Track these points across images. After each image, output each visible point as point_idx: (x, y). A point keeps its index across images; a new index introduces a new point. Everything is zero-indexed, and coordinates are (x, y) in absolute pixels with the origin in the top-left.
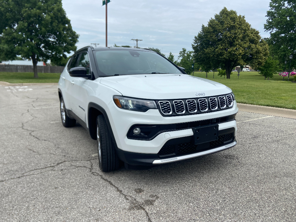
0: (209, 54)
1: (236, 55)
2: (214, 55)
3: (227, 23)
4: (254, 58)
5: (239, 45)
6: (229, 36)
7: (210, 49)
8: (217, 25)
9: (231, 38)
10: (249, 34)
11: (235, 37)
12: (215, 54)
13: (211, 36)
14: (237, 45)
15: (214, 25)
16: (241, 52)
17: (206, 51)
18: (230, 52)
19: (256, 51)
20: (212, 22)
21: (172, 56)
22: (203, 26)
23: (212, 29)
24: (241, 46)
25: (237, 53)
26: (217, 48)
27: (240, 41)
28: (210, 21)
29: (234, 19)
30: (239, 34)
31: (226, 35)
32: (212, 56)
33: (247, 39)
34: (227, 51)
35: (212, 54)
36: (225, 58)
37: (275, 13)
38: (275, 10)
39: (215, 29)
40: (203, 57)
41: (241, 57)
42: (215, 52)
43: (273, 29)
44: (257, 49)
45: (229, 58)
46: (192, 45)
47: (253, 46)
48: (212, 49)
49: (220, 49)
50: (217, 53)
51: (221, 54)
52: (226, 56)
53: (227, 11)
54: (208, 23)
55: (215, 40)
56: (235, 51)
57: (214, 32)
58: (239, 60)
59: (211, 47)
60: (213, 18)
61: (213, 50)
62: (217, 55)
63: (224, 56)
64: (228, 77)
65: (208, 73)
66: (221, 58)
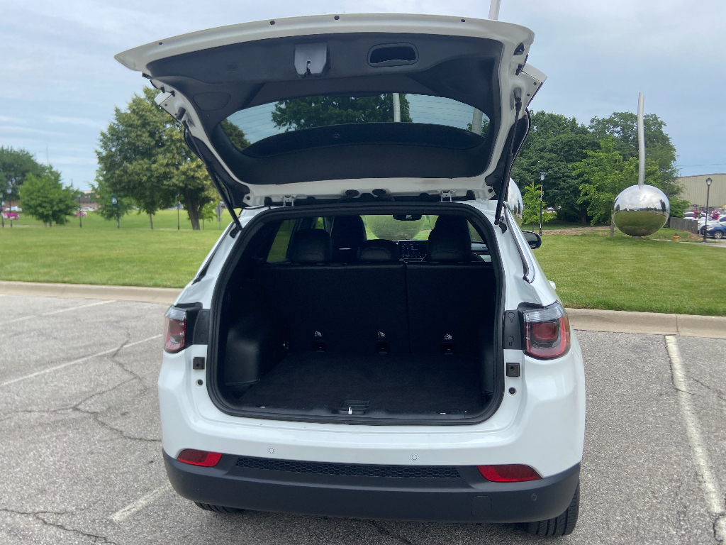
0: (138, 175)
1: (198, 178)
2: (150, 177)
6: (178, 137)
7: (140, 164)
8: (150, 111)
12: (152, 176)
13: (137, 136)
15: (143, 110)
17: (131, 167)
18: (184, 173)
20: (136, 102)
21: (57, 173)
22: (117, 110)
23: (138, 120)
25: (199, 174)
26: (155, 162)
28: (134, 101)
31: (171, 136)
32: (145, 179)
34: (178, 169)
35: (146, 175)
36: (175, 185)
39: (145, 119)
40: (126, 180)
42: (151, 171)
43: (290, 124)
45: (186, 186)
46: (96, 151)
48: (145, 163)
49: (162, 165)
50: (156, 174)
51: (166, 176)
54: (127, 106)
55: (149, 144)
56: (194, 171)
57: (144, 125)
58: (208, 190)
59: (143, 159)
61: (148, 166)
62: (157, 177)
63: (174, 180)
64: (196, 226)
65: (152, 215)
66: (168, 185)
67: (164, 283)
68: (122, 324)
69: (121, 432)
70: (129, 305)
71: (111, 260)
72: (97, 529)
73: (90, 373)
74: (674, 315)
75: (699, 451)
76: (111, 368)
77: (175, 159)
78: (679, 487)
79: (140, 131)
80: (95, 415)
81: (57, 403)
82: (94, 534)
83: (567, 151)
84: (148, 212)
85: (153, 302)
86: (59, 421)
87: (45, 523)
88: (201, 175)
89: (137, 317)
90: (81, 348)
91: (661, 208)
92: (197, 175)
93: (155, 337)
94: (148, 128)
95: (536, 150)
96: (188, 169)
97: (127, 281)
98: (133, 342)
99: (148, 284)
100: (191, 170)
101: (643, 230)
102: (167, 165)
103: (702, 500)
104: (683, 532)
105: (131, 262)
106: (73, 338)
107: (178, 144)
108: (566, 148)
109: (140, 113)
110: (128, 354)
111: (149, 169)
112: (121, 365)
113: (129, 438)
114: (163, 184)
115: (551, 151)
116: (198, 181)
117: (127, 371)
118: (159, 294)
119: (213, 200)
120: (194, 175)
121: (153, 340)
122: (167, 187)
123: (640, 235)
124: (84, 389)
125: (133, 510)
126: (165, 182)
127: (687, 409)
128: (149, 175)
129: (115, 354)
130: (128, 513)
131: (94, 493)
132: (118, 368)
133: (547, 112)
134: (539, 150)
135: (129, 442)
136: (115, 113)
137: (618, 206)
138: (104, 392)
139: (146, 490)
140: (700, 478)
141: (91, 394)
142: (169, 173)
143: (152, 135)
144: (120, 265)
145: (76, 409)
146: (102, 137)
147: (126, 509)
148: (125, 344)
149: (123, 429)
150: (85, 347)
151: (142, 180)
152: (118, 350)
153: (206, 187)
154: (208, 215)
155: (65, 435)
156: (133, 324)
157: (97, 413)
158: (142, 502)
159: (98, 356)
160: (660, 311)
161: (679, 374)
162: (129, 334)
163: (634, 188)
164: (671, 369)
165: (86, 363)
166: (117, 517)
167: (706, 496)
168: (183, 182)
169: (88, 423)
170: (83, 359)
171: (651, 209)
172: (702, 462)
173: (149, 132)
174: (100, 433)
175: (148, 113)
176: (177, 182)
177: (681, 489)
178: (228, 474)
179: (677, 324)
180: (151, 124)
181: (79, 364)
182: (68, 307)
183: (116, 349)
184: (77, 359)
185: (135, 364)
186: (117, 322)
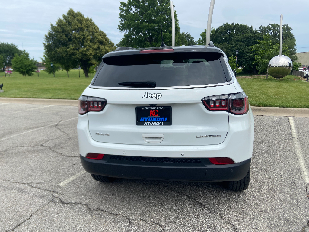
0: (62, 53)
1: (87, 55)
2: (66, 55)
3: (74, 24)
5: (89, 46)
6: (78, 37)
7: (62, 49)
8: (66, 25)
9: (81, 39)
10: (97, 36)
11: (84, 39)
13: (61, 36)
14: (86, 46)
15: (62, 25)
16: (91, 52)
17: (58, 50)
18: (81, 53)
20: (60, 21)
21: (27, 54)
22: (52, 25)
23: (61, 29)
24: (91, 47)
25: (88, 53)
26: (68, 48)
27: (89, 42)
28: (59, 21)
29: (80, 21)
30: (88, 36)
31: (75, 36)
32: (64, 55)
33: (96, 40)
34: (78, 51)
35: (65, 54)
36: (78, 58)
38: (125, 13)
39: (64, 29)
40: (56, 56)
41: (92, 57)
43: (126, 30)
44: (106, 50)
45: (82, 58)
46: (43, 44)
47: (102, 47)
48: (64, 48)
49: (71, 49)
50: (69, 53)
51: (73, 54)
52: (78, 56)
53: (73, 13)
54: (56, 23)
55: (66, 40)
56: (86, 52)
57: (63, 32)
58: (91, 60)
59: (63, 47)
60: (61, 18)
63: (77, 56)
64: (87, 76)
65: (68, 71)
66: (75, 58)
67: (75, 98)
68: (58, 114)
69: (61, 154)
70: (61, 106)
71: (52, 89)
72: (54, 189)
73: (47, 132)
74: (293, 108)
75: (301, 160)
76: (55, 130)
77: (77, 46)
78: (292, 174)
79: (62, 34)
80: (50, 148)
81: (34, 143)
82: (52, 190)
84: (66, 70)
85: (71, 106)
86: (35, 150)
87: (32, 187)
88: (89, 54)
89: (65, 111)
90: (42, 123)
91: (289, 66)
92: (87, 53)
93: (72, 119)
94: (65, 33)
96: (83, 51)
97: (60, 97)
98: (64, 120)
99: (69, 98)
101: (281, 75)
102: (74, 49)
103: (302, 178)
104: (293, 190)
105: (61, 90)
106: (39, 119)
107: (78, 40)
108: (248, 40)
109: (62, 26)
110: (62, 125)
111: (66, 51)
112: (59, 129)
113: (65, 156)
114: (72, 58)
115: (241, 41)
116: (87, 56)
117: (62, 131)
118: (73, 102)
119: (94, 65)
120: (85, 53)
121: (72, 120)
122: (74, 59)
123: (279, 78)
124: (45, 138)
125: (68, 182)
126: (73, 57)
127: (297, 145)
128: (66, 53)
129: (57, 125)
130: (66, 183)
131: (52, 176)
132: (58, 131)
134: (236, 41)
135: (65, 157)
136: (51, 26)
137: (270, 65)
138: (53, 139)
139: (73, 175)
140: (301, 170)
141: (48, 140)
142: (75, 53)
143: (67, 36)
144: (56, 91)
145: (42, 145)
146: (46, 37)
147: (65, 181)
148: (61, 121)
149: (62, 152)
150: (44, 123)
151: (63, 56)
152: (58, 124)
153: (91, 59)
154: (92, 72)
155: (38, 155)
156: (63, 114)
157: (51, 147)
158: (71, 179)
159: (49, 126)
160: (287, 107)
161: (294, 131)
162: (62, 118)
163: (277, 57)
164: (291, 130)
165: (45, 128)
166: (61, 184)
167: (303, 177)
168: (81, 56)
169: (47, 151)
170: (44, 127)
171: (284, 66)
172: (302, 164)
173: (66, 34)
174: (52, 154)
175: (65, 26)
176: (78, 57)
177: (293, 174)
178: (107, 162)
179: (294, 112)
180: (66, 31)
181: (42, 129)
182: (36, 108)
183: (57, 123)
184: (41, 127)
185: (65, 129)
186: (56, 113)
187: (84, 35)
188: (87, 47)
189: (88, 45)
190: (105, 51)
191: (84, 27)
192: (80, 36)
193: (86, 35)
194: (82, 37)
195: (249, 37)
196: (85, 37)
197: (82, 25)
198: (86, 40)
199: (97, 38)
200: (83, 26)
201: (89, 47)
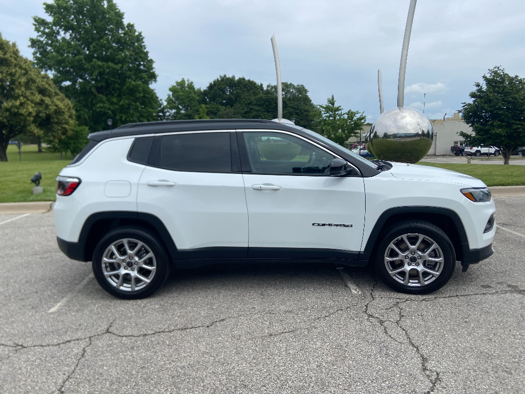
1: (21, 115)
4: (53, 123)
5: (25, 97)
14: (19, 96)
16: (30, 109)
18: (7, 110)
19: (56, 110)
25: (23, 111)
27: (23, 89)
33: (33, 86)
37: (47, 44)
41: (32, 119)
44: (56, 106)
45: (9, 121)
47: (47, 100)
56: (18, 108)
58: (29, 125)
83: (267, 106)
88: (25, 112)
92: (20, 111)
95: (246, 104)
96: (11, 107)
100: (14, 107)
108: (267, 103)
115: (256, 105)
116: (22, 117)
120: (18, 112)
133: (247, 79)
134: (248, 104)
153: (28, 123)
168: (6, 117)
187: (12, 75)
188: (21, 98)
189: (22, 95)
190: (55, 108)
191: (10, 58)
192: (5, 75)
193: (17, 75)
194: (8, 77)
195: (268, 99)
196: (14, 78)
197: (5, 54)
198: (17, 84)
199: (34, 82)
200: (8, 56)
201: (25, 99)
